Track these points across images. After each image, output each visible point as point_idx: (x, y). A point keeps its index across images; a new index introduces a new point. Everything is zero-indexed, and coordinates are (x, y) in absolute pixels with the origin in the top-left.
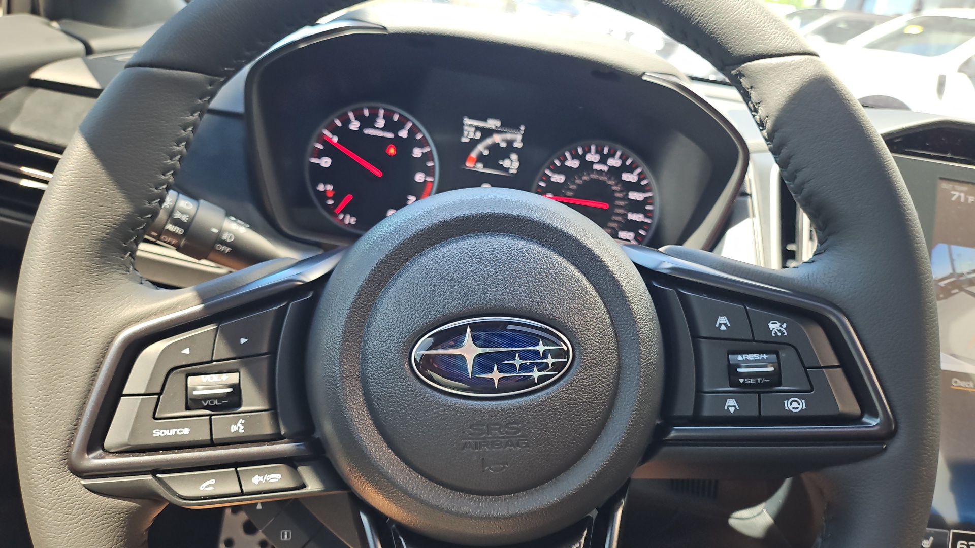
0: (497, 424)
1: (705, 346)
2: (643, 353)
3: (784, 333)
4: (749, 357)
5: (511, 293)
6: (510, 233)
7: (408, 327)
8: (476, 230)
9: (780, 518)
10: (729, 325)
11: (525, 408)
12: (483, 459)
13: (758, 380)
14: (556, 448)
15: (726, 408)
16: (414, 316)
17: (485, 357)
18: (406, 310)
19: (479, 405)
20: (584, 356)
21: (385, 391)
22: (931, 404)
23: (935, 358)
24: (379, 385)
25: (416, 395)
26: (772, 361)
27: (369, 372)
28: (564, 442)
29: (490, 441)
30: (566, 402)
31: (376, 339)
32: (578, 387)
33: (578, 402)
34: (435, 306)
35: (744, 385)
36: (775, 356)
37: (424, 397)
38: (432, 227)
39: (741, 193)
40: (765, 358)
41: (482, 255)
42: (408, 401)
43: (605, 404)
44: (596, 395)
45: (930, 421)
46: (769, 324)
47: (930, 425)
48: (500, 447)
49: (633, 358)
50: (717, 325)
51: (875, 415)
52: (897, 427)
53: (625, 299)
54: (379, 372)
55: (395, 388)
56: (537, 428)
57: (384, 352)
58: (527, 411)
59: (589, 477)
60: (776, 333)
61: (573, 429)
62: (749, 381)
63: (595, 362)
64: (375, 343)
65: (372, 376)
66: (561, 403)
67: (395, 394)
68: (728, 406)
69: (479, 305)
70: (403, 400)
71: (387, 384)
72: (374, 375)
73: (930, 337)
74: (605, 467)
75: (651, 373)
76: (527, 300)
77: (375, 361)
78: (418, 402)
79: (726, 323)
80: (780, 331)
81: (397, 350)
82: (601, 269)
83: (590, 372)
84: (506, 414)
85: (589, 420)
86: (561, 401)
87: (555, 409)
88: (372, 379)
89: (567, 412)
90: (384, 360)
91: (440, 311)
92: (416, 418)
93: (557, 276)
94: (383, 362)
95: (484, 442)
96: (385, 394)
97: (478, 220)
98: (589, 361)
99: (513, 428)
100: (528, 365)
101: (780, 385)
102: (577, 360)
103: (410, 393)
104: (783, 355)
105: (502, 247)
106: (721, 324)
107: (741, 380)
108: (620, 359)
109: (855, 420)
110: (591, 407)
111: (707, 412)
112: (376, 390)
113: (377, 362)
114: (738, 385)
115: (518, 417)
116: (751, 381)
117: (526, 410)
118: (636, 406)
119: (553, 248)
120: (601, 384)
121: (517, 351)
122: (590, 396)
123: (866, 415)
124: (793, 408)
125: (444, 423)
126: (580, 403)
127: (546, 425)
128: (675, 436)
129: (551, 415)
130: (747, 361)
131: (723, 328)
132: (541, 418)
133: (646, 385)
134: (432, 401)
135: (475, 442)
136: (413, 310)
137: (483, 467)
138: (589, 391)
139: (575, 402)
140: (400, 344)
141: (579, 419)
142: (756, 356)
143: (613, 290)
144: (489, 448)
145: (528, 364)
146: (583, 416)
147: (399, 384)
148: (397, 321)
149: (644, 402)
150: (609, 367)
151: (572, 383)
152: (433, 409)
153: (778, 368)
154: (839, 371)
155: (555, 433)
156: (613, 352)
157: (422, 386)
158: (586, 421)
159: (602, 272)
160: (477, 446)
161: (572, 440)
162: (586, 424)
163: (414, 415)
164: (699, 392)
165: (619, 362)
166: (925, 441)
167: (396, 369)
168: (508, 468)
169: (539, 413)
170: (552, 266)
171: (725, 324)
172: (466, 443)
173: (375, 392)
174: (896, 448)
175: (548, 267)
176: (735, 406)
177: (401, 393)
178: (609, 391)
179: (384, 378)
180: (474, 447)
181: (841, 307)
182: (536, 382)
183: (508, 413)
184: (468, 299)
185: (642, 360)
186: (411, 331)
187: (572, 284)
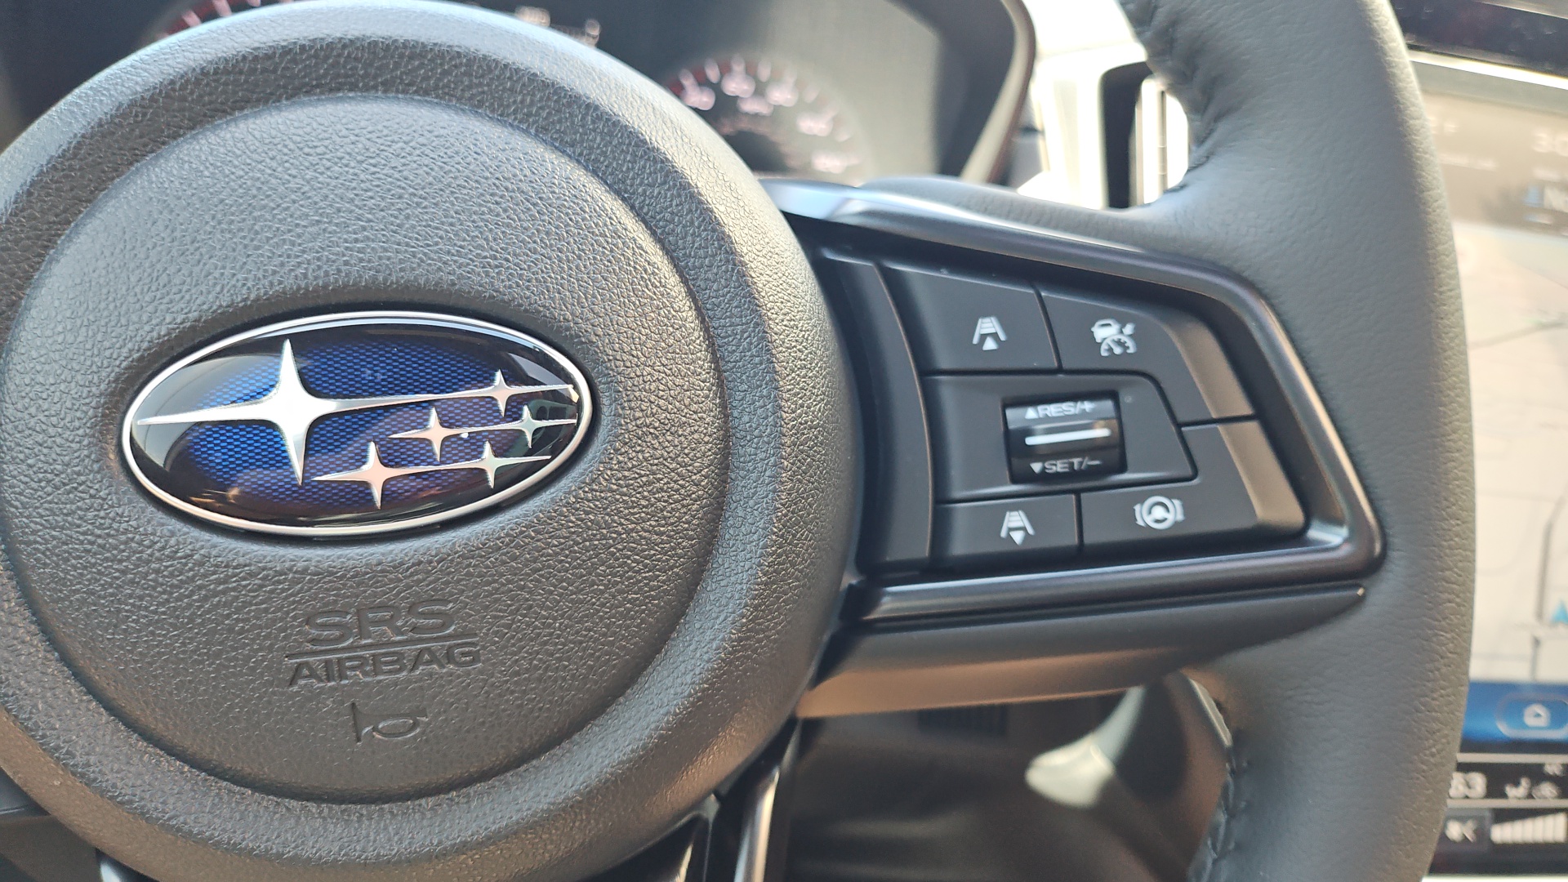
0: (382, 607)
1: (949, 392)
2: (786, 396)
3: (1128, 348)
4: (1052, 410)
5: (407, 245)
6: (416, 92)
7: (108, 353)
8: (317, 86)
9: (1127, 763)
10: (1002, 337)
11: (462, 556)
12: (353, 705)
13: (1073, 464)
14: (560, 660)
15: (1003, 534)
16: (123, 321)
17: (342, 424)
18: (103, 305)
19: (328, 557)
20: (623, 408)
21: (54, 538)
22: (1458, 486)
23: (1461, 382)
24: (36, 523)
25: (140, 543)
26: (1104, 416)
27: (10, 487)
28: (581, 642)
29: (366, 653)
30: (579, 534)
31: (23, 394)
32: (612, 491)
33: (615, 532)
34: (185, 288)
35: (1044, 477)
36: (1108, 405)
37: (163, 548)
38: (182, 76)
39: (1023, 128)
40: (1087, 410)
41: (326, 147)
42: (120, 561)
43: (691, 533)
44: (662, 511)
45: (1458, 525)
46: (1093, 329)
47: (1457, 535)
48: (400, 670)
49: (759, 411)
50: (976, 340)
51: (1334, 520)
52: (1385, 546)
53: (733, 260)
54: (34, 485)
55: (79, 526)
56: (500, 611)
57: (44, 427)
58: (469, 565)
59: (656, 729)
60: (1110, 350)
61: (603, 605)
62: (1054, 468)
63: (657, 425)
64: (19, 406)
65: (17, 499)
66: (564, 538)
67: (82, 543)
68: (1011, 529)
69: (316, 278)
70: (107, 560)
71: (59, 519)
72: (21, 494)
73: (1451, 335)
74: (699, 699)
75: (811, 448)
76: (455, 261)
77: (21, 456)
78: (148, 562)
79: (996, 333)
80: (1119, 343)
81: (79, 419)
82: (665, 183)
83: (643, 452)
84: (405, 577)
85: (651, 579)
86: (564, 532)
87: (549, 555)
88: (17, 508)
89: (584, 561)
90: (45, 451)
91: (198, 302)
92: (146, 608)
93: (541, 199)
94: (42, 458)
95: (350, 659)
96: (55, 547)
97: (316, 56)
98: (639, 422)
99: (432, 614)
100: (466, 441)
101: (1123, 469)
102: (605, 420)
103: (123, 538)
104: (1127, 399)
105: (385, 124)
106: (983, 337)
107: (1037, 467)
108: (726, 416)
109: (1294, 537)
110: (651, 544)
111: (960, 546)
112: (32, 538)
113: (27, 457)
114: (1031, 478)
115: (442, 583)
116: (1059, 466)
117: (466, 562)
118: (774, 533)
119: (537, 131)
120: (675, 482)
121: (430, 402)
122: (647, 514)
123: (1315, 524)
124: (1157, 521)
125: (228, 616)
126: (620, 534)
127: (527, 600)
128: (891, 610)
129: (536, 571)
130: (1047, 419)
131: (990, 345)
132: (509, 582)
133: (798, 480)
134: (186, 557)
135: (327, 662)
136: (122, 304)
137: (357, 729)
138: (644, 502)
139: (605, 531)
140: (87, 401)
141: (621, 576)
142: (1068, 408)
143: (700, 235)
144: (365, 674)
145: (465, 436)
146: (631, 569)
147: (90, 515)
148: (76, 337)
149: (797, 523)
150: (696, 436)
151: (593, 481)
152: (192, 579)
153: (1117, 430)
154: (1253, 427)
155: (555, 619)
156: (707, 397)
157: (160, 516)
158: (640, 581)
159: (668, 190)
160: (334, 671)
161: (604, 635)
162: (640, 589)
163: (141, 598)
164: (942, 501)
165: (725, 422)
166: (1448, 573)
167: (79, 474)
168: (428, 724)
169: (502, 569)
170: (528, 173)
171: (995, 336)
172: (300, 666)
173: (28, 543)
174: (1383, 593)
175: (515, 176)
176: (1024, 529)
177: (100, 541)
178: (699, 498)
179: (50, 502)
180: (322, 673)
181: (1250, 279)
182: (492, 483)
183: (412, 575)
184: (282, 265)
185: (784, 415)
186: (118, 363)
187: (584, 219)
